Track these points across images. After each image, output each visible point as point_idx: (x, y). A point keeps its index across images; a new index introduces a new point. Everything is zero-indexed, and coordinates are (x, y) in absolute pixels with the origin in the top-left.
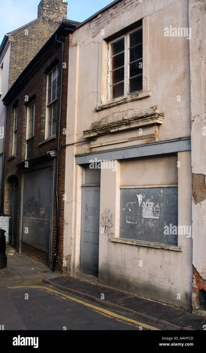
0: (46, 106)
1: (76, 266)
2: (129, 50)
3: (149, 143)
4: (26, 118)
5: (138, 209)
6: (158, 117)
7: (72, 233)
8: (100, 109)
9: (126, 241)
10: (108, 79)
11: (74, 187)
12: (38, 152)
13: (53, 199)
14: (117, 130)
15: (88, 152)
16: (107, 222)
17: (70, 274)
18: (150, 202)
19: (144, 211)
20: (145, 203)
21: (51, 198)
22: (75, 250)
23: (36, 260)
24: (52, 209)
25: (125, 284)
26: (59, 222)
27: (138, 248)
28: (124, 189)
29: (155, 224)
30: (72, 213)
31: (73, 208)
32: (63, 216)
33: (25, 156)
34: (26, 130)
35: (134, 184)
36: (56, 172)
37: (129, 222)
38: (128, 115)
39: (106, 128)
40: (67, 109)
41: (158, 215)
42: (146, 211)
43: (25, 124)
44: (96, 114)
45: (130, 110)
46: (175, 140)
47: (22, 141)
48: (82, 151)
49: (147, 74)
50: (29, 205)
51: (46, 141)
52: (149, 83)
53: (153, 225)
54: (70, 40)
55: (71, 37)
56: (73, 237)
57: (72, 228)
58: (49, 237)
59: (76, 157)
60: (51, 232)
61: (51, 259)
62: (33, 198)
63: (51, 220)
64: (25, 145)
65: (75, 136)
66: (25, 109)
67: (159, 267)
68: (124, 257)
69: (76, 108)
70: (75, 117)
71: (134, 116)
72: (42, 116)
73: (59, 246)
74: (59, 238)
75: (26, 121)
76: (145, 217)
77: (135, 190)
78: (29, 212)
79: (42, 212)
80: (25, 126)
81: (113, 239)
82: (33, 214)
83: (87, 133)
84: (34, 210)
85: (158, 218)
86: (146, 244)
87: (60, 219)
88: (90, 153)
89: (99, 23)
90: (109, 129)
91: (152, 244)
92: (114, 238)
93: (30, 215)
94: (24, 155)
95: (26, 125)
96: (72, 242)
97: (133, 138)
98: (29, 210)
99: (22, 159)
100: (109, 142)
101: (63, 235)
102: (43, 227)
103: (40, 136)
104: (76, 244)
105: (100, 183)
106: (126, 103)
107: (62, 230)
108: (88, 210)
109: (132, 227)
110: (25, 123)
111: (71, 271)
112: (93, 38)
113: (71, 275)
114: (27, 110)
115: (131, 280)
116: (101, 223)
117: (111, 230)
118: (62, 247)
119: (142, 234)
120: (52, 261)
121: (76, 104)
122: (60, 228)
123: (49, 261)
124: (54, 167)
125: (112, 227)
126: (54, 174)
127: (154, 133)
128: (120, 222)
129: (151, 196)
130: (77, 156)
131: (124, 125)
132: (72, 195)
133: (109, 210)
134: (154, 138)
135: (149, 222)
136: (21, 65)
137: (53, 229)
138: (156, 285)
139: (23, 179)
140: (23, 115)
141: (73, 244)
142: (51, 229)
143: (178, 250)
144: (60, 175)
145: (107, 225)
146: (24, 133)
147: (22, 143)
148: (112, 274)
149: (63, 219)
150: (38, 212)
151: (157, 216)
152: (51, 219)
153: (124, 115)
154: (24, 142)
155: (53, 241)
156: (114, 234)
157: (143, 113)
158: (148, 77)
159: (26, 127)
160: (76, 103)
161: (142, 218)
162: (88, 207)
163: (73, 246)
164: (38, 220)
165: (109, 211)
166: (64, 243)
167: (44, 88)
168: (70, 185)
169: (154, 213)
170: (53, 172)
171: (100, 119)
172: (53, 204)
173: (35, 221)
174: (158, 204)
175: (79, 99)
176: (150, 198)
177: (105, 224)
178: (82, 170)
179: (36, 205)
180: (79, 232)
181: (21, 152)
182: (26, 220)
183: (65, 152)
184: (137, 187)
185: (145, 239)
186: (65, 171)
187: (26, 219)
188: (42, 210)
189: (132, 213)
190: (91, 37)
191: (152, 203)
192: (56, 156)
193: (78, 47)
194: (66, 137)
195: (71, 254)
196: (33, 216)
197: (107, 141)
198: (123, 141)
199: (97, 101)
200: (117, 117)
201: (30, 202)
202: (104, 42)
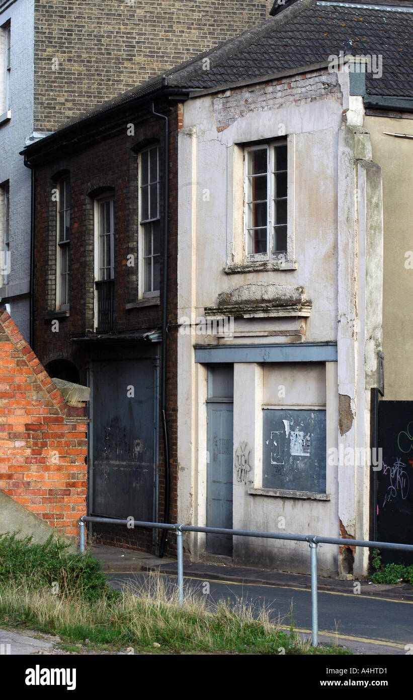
0: (139, 223)
1: (198, 544)
2: (273, 174)
3: (294, 344)
4: (91, 227)
5: (285, 442)
6: (301, 308)
7: (191, 485)
8: (230, 271)
9: (268, 492)
10: (244, 216)
11: (193, 403)
12: (124, 321)
13: (158, 424)
14: (252, 317)
15: (214, 343)
16: (243, 463)
17: (189, 557)
18: (299, 431)
19: (292, 445)
20: (294, 432)
21: (155, 421)
22: (196, 515)
23: (128, 548)
24: (156, 443)
25: (268, 558)
26: (169, 468)
27: (283, 500)
28: (268, 409)
29: (306, 463)
30: (191, 450)
31: (193, 440)
32: (176, 455)
33: (93, 318)
34: (93, 256)
35: (280, 403)
36: (162, 373)
37: (275, 463)
38: (269, 293)
39: (238, 311)
40: (178, 256)
41: (309, 451)
42: (295, 444)
43: (92, 241)
44: (225, 278)
45: (271, 286)
46: (322, 344)
47: (85, 283)
48: (206, 339)
49: (292, 233)
50: (109, 434)
51: (141, 305)
52: (294, 248)
53: (303, 465)
54: (179, 115)
55: (180, 110)
56: (193, 493)
57: (191, 476)
58: (153, 497)
59: (195, 349)
60: (155, 487)
61: (157, 538)
62: (116, 420)
63: (154, 464)
64: (93, 292)
65: (193, 309)
66: (88, 207)
67: (307, 525)
68: (266, 517)
69: (194, 257)
70: (191, 275)
71: (277, 296)
72: (131, 245)
73: (170, 512)
74: (169, 497)
75: (93, 235)
76: (294, 454)
77: (281, 413)
78: (109, 450)
79: (137, 449)
80: (91, 247)
81: (251, 490)
82: (118, 452)
83: (209, 312)
84: (120, 445)
85: (308, 455)
86: (292, 494)
87: (171, 461)
88: (217, 346)
89: (228, 106)
90: (242, 313)
91: (298, 494)
92: (253, 488)
93: (110, 456)
94: (91, 317)
95: (94, 246)
96: (192, 500)
97: (275, 331)
98: (108, 446)
99: (87, 326)
100: (243, 332)
101: (176, 490)
102: (140, 480)
103: (128, 288)
104: (199, 503)
105: (233, 397)
106: (267, 271)
107: (174, 481)
108: (218, 444)
109: (278, 469)
110: (90, 240)
111: (191, 551)
112: (218, 132)
113: (191, 559)
114: (93, 209)
115: (276, 550)
116: (235, 466)
117: (249, 475)
118: (176, 512)
119: (290, 480)
120: (158, 541)
121: (194, 251)
122: (171, 477)
123: (153, 543)
124: (158, 361)
125: (250, 471)
126: (158, 375)
127: (299, 329)
128: (263, 463)
129: (300, 422)
130: (197, 347)
131: (261, 312)
132: (190, 418)
133: (247, 443)
134: (300, 337)
135: (298, 462)
136: (67, 48)
137: (159, 481)
138: (304, 552)
139: (91, 373)
140: (85, 220)
141: (193, 504)
142: (156, 480)
143: (325, 499)
144: (168, 379)
145: (243, 468)
146: (88, 263)
147: (85, 288)
148: (252, 546)
149: (176, 461)
150: (129, 449)
151: (308, 453)
152: (156, 461)
153: (263, 292)
154: (90, 285)
155: (160, 504)
156: (253, 482)
157: (287, 294)
158: (294, 237)
159: (93, 250)
160: (194, 248)
161: (291, 455)
162: (218, 439)
163: (193, 507)
164: (130, 466)
165: (246, 445)
166: (179, 504)
167: (132, 183)
168: (187, 399)
169: (305, 448)
170: (156, 370)
171: (232, 289)
172: (158, 433)
173: (123, 468)
174: (309, 434)
175: (198, 240)
176: (299, 425)
177: (240, 467)
178: (207, 374)
179: (125, 435)
180: (203, 482)
181: (85, 309)
182: (103, 467)
183: (177, 337)
184: (284, 408)
185: (294, 487)
186: (177, 372)
187: (101, 465)
188: (138, 444)
189: (278, 449)
190: (215, 129)
191: (302, 433)
192: (161, 340)
193: (195, 138)
194: (178, 310)
195: (190, 522)
196: (118, 457)
197: (241, 330)
198: (262, 334)
199: (227, 256)
200: (254, 293)
201: (110, 427)
202: (236, 148)
